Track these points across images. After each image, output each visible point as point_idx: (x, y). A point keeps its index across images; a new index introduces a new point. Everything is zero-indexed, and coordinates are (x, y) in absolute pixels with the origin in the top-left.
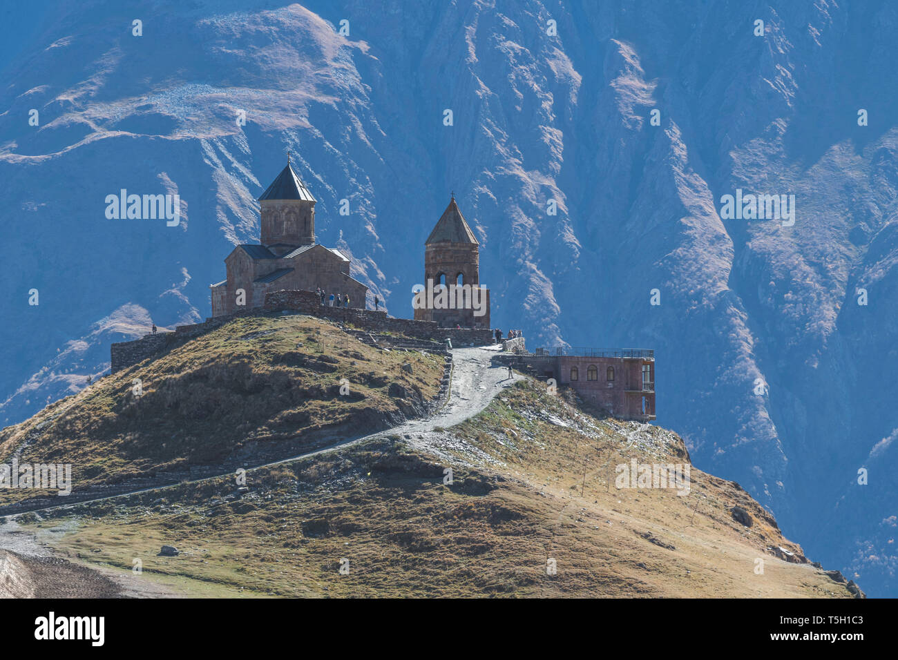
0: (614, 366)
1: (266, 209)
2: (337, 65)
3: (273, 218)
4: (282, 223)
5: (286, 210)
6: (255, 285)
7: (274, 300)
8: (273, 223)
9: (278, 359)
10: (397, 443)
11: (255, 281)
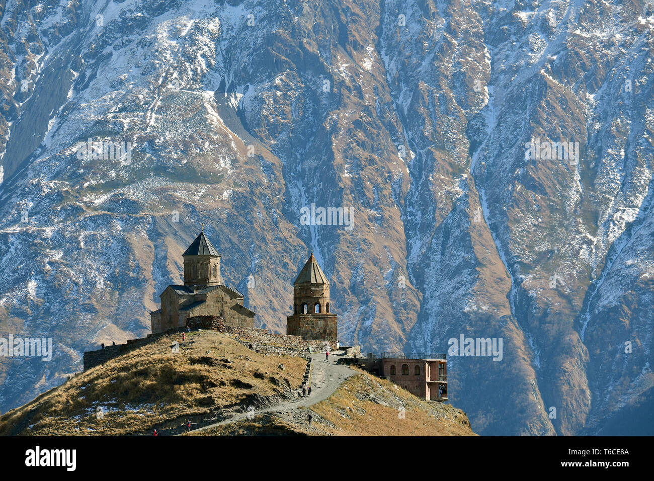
0: (419, 365)
1: (188, 262)
2: (247, 167)
3: (192, 268)
4: (197, 271)
5: (201, 262)
6: (180, 312)
7: (192, 322)
8: (192, 270)
9: (193, 361)
10: (273, 417)
11: (180, 310)
